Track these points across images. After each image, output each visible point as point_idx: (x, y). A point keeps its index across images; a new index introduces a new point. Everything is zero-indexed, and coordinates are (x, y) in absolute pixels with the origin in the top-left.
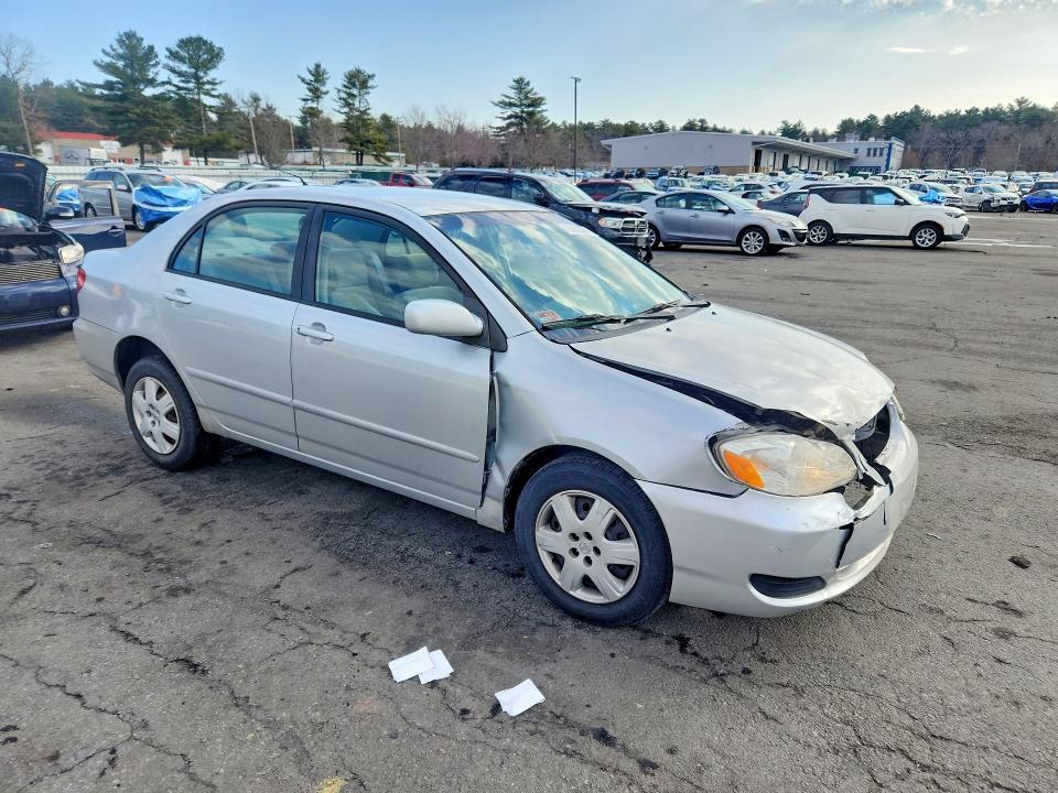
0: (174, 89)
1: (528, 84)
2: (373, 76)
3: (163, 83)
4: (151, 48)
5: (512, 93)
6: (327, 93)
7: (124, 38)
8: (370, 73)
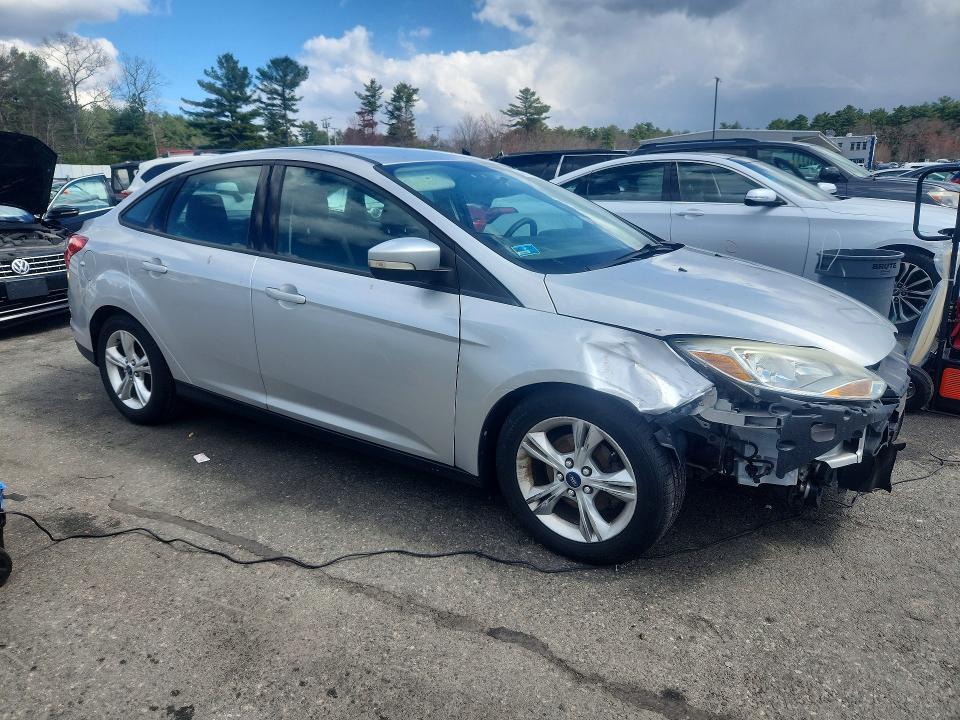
0: (263, 105)
1: (533, 94)
2: (417, 90)
3: (255, 101)
4: (246, 69)
5: (518, 103)
6: (381, 106)
7: (223, 61)
8: (414, 87)
